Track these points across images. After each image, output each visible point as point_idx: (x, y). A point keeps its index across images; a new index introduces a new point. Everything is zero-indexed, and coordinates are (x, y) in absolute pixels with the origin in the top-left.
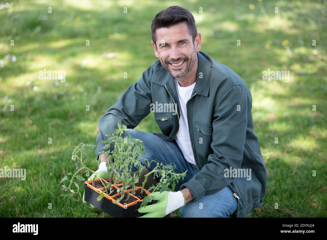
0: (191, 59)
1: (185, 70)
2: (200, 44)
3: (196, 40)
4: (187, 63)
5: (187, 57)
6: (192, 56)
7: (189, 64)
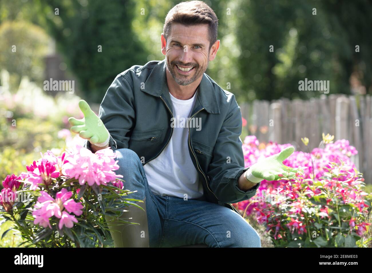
0: (202, 67)
1: (191, 78)
2: (216, 52)
3: (213, 47)
4: (196, 71)
5: (198, 64)
6: (204, 65)
7: (198, 72)
